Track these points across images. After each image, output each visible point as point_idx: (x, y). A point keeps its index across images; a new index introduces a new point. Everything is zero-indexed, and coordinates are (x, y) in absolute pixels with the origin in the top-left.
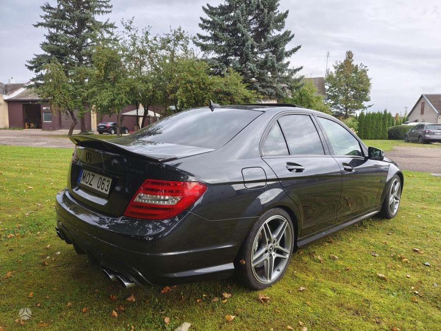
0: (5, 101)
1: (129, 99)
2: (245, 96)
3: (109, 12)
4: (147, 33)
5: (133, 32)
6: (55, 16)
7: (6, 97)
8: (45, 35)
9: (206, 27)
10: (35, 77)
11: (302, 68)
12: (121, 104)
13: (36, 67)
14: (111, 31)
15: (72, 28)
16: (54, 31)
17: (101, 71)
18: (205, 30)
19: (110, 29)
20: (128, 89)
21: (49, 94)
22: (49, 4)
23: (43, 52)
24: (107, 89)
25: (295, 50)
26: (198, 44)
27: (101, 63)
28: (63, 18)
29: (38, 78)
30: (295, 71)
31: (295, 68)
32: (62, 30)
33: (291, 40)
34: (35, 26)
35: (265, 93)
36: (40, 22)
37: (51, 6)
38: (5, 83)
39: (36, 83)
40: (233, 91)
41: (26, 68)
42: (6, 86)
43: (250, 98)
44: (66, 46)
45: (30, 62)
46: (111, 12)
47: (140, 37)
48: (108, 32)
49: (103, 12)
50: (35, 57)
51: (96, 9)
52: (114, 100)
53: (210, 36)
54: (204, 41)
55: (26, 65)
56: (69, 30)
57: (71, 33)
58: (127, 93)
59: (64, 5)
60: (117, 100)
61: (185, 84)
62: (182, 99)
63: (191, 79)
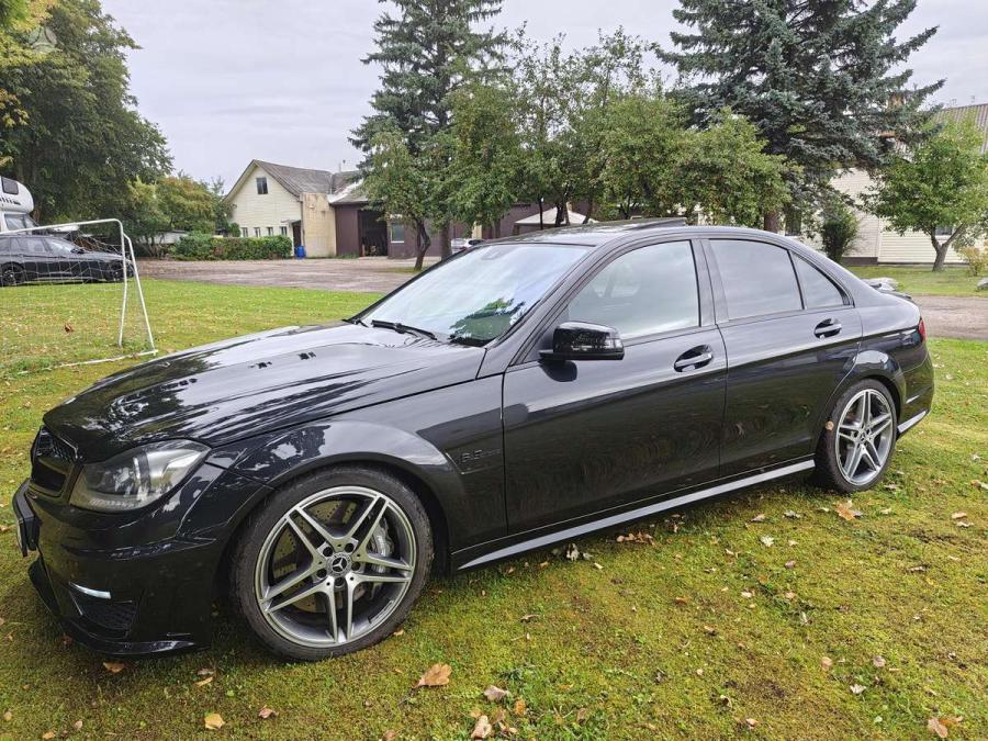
0: (330, 205)
1: (515, 194)
2: (757, 171)
3: (496, 12)
4: (557, 48)
5: (527, 53)
6: (397, 36)
7: (333, 199)
8: (380, 78)
9: (690, 17)
10: (364, 160)
11: (940, 84)
12: (499, 205)
13: (366, 141)
14: (499, 52)
15: (425, 57)
16: (395, 67)
17: (465, 142)
18: (686, 22)
19: (497, 49)
20: (512, 172)
21: (382, 192)
22: (390, 15)
23: (375, 113)
24: (476, 175)
25: (917, 42)
26: (666, 58)
27: (464, 124)
28: (411, 38)
29: (368, 163)
30: (921, 94)
31: (921, 87)
32: (411, 62)
33: (905, 17)
34: (366, 62)
35: (822, 157)
36: (373, 53)
37: (393, 19)
38: (334, 171)
39: (364, 172)
40: (722, 162)
41: (350, 144)
42: (334, 176)
43: (770, 175)
44: (412, 95)
45: (356, 133)
46: (499, 10)
47: (542, 61)
48: (493, 54)
49: (484, 14)
50: (365, 122)
51: (472, 10)
52: (486, 196)
53: (698, 33)
54: (684, 48)
55: (350, 139)
56: (423, 61)
57: (425, 67)
58: (512, 180)
59: (412, 15)
60: (491, 196)
61: (619, 154)
62: (612, 189)
63: (632, 141)
